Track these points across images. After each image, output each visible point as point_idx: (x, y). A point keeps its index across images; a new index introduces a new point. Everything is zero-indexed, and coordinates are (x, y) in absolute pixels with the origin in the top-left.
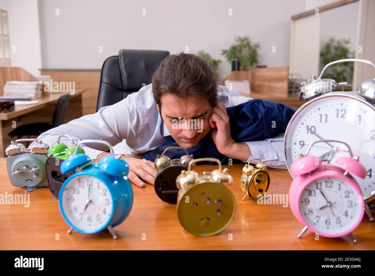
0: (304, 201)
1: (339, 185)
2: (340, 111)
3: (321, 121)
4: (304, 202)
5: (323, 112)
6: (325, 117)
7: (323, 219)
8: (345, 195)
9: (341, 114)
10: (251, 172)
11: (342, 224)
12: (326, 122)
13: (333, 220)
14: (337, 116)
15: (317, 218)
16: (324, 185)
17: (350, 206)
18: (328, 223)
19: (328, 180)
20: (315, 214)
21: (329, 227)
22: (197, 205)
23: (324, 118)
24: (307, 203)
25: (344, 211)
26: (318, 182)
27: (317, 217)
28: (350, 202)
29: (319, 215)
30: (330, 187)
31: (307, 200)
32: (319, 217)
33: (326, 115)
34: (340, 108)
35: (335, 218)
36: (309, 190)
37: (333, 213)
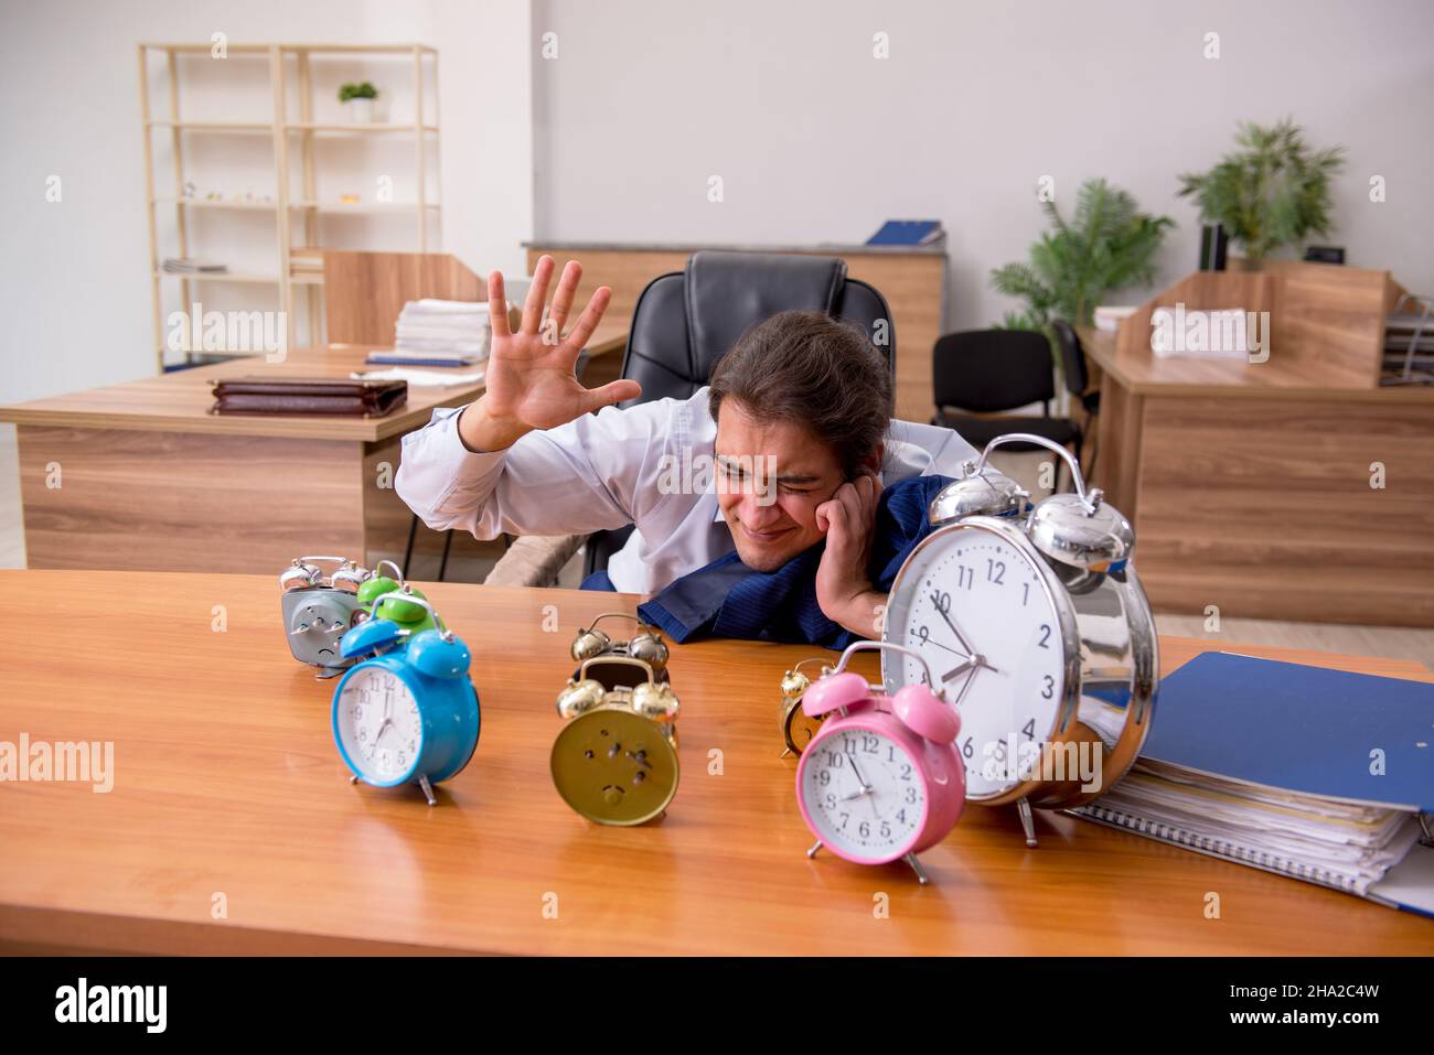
0: (819, 775)
1: (891, 749)
2: (995, 563)
3: (960, 585)
4: (819, 779)
5: (967, 563)
6: (969, 573)
7: (854, 824)
8: (902, 773)
9: (996, 571)
10: (799, 690)
11: (892, 837)
12: (969, 588)
13: (875, 827)
14: (989, 579)
15: (844, 817)
16: (860, 744)
17: (911, 799)
18: (864, 832)
19: (869, 737)
20: (841, 807)
21: (867, 840)
22: (592, 756)
23: (967, 574)
24: (825, 782)
25: (897, 810)
26: (850, 737)
27: (842, 814)
28: (911, 791)
29: (846, 811)
30: (871, 751)
31: (825, 775)
32: (847, 815)
33: (971, 570)
34: (997, 558)
35: (880, 822)
36: (830, 754)
37: (875, 810)
